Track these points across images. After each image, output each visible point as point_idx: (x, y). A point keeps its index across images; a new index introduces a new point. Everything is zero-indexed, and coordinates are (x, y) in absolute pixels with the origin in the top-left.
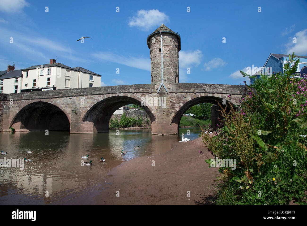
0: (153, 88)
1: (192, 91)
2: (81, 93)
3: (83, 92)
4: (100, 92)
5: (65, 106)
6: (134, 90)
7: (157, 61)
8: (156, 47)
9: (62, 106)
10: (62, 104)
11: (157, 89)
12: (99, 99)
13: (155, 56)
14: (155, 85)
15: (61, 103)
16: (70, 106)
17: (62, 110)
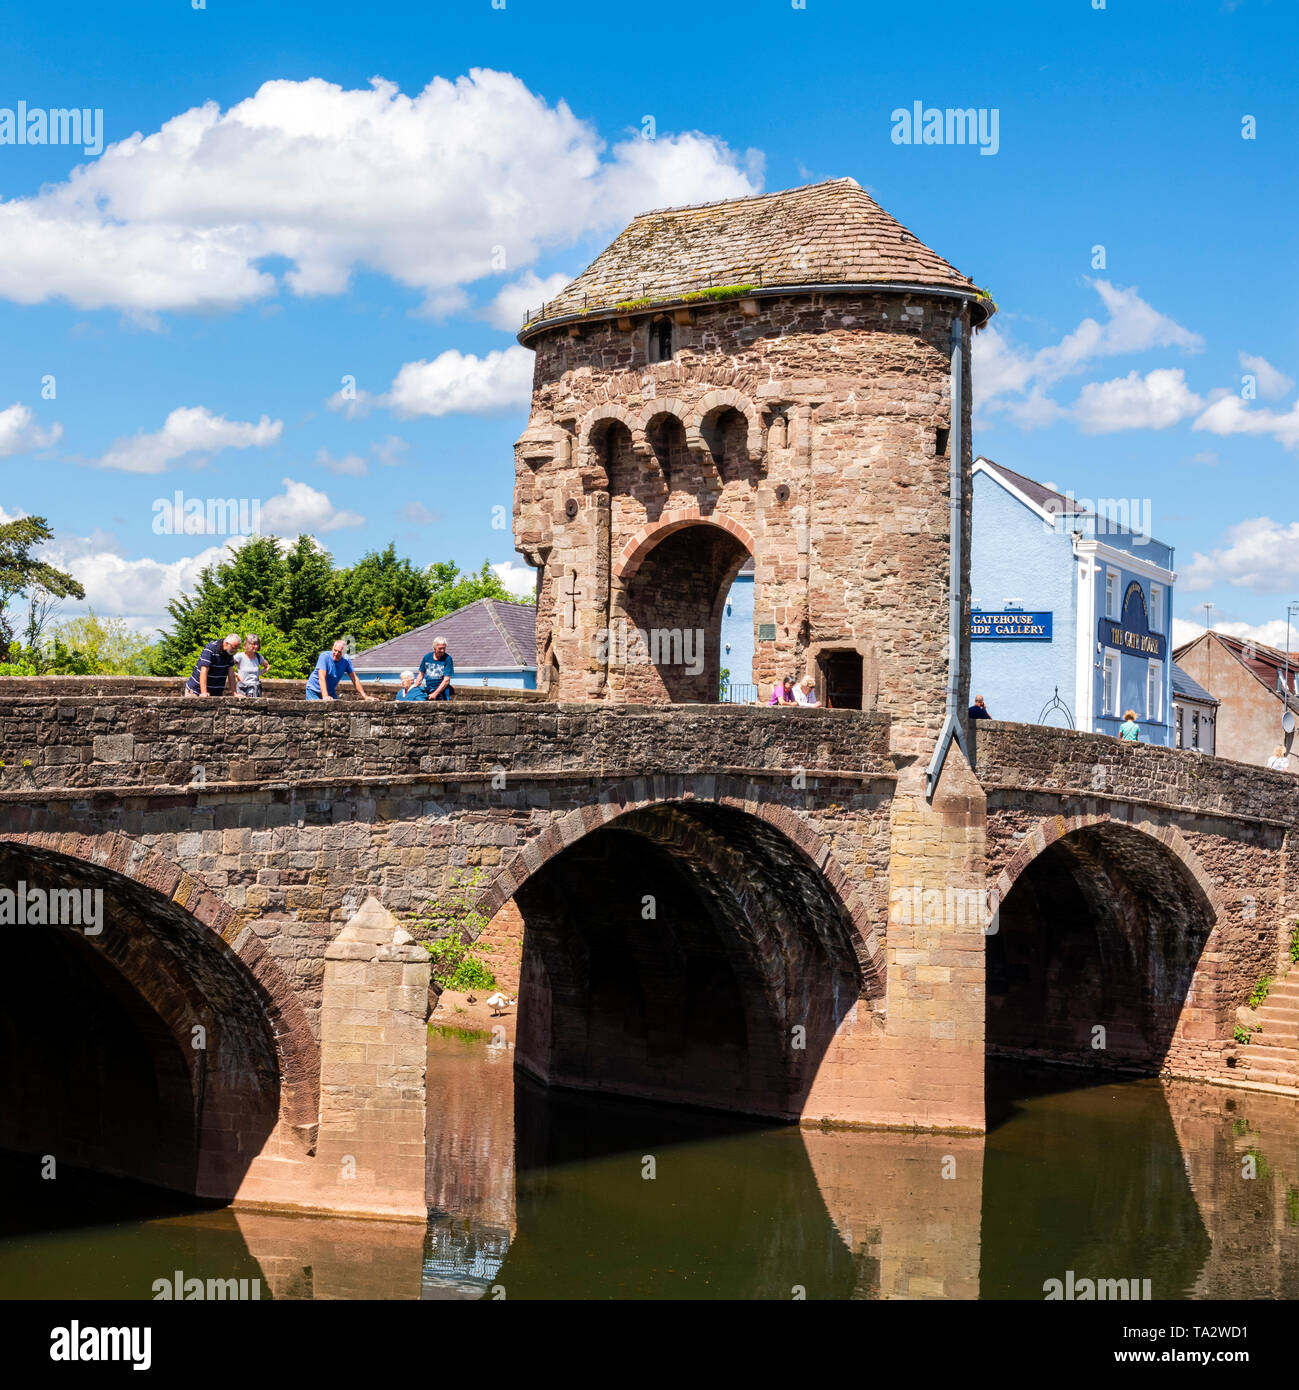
0: (882, 747)
1: (1052, 783)
2: (426, 762)
3: (448, 747)
4: (575, 765)
5: (264, 900)
6: (782, 756)
7: (917, 529)
8: (906, 406)
9: (237, 898)
10: (234, 877)
11: (903, 762)
12: (556, 830)
13: (905, 479)
14: (895, 729)
15: (226, 864)
16: (306, 903)
17: (236, 946)
